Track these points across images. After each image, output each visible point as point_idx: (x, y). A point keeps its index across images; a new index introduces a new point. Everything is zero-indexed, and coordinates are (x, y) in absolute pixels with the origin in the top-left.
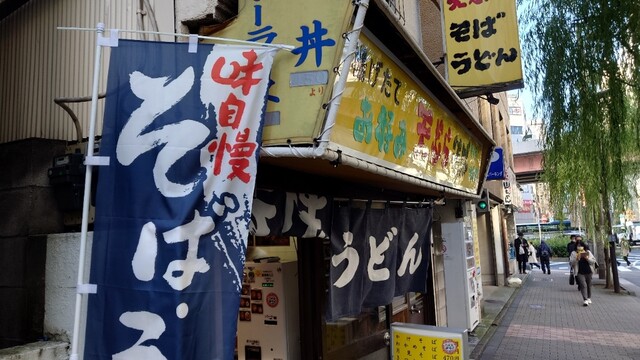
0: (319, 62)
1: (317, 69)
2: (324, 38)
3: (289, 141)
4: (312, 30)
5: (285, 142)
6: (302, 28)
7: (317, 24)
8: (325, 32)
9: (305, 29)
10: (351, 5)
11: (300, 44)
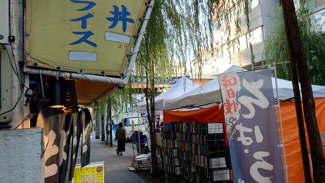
0: (124, 30)
1: (123, 33)
2: (128, 17)
3: (103, 72)
4: (120, 10)
5: (100, 73)
6: (114, 6)
7: (124, 8)
8: (129, 14)
9: (116, 8)
10: (144, 5)
11: (113, 16)
